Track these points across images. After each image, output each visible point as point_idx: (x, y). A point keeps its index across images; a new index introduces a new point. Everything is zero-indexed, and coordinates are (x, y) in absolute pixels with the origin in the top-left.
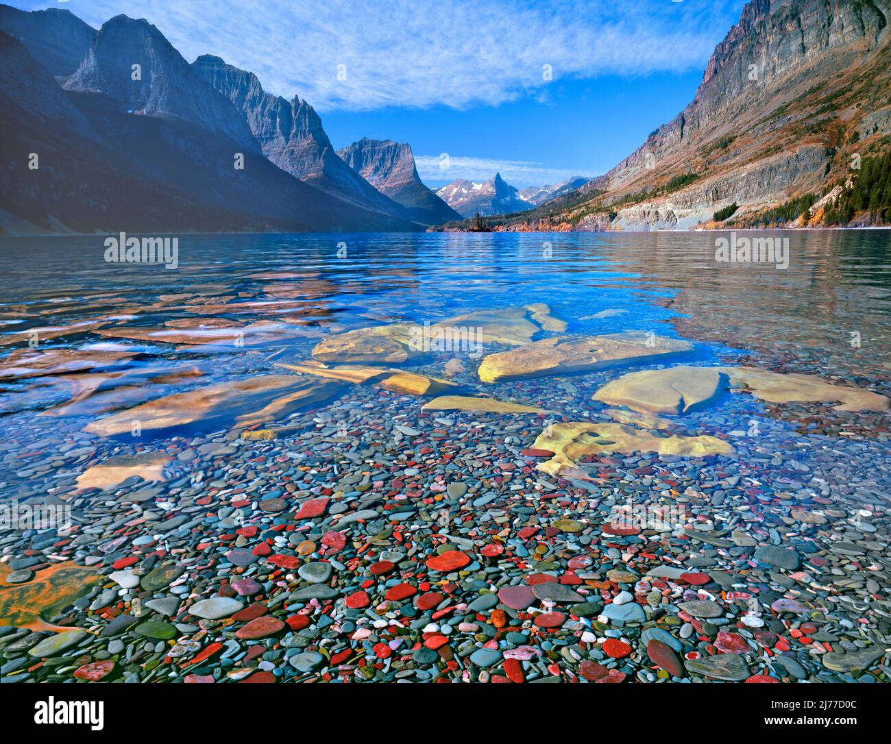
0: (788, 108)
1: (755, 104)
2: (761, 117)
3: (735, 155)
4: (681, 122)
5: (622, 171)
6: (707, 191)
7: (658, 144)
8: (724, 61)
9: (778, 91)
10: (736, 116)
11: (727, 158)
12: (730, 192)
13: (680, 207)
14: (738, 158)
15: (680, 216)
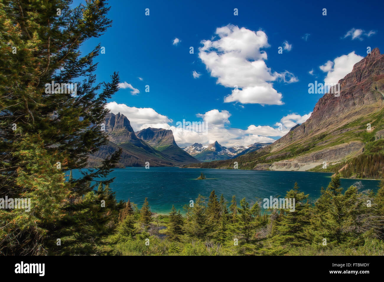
0: (348, 125)
1: (336, 122)
2: (338, 128)
3: (326, 142)
4: (303, 127)
5: (277, 144)
6: (313, 156)
7: (293, 134)
8: (322, 105)
9: (345, 118)
10: (328, 126)
11: (322, 143)
12: (323, 157)
13: (301, 162)
14: (326, 143)
15: (301, 166)
